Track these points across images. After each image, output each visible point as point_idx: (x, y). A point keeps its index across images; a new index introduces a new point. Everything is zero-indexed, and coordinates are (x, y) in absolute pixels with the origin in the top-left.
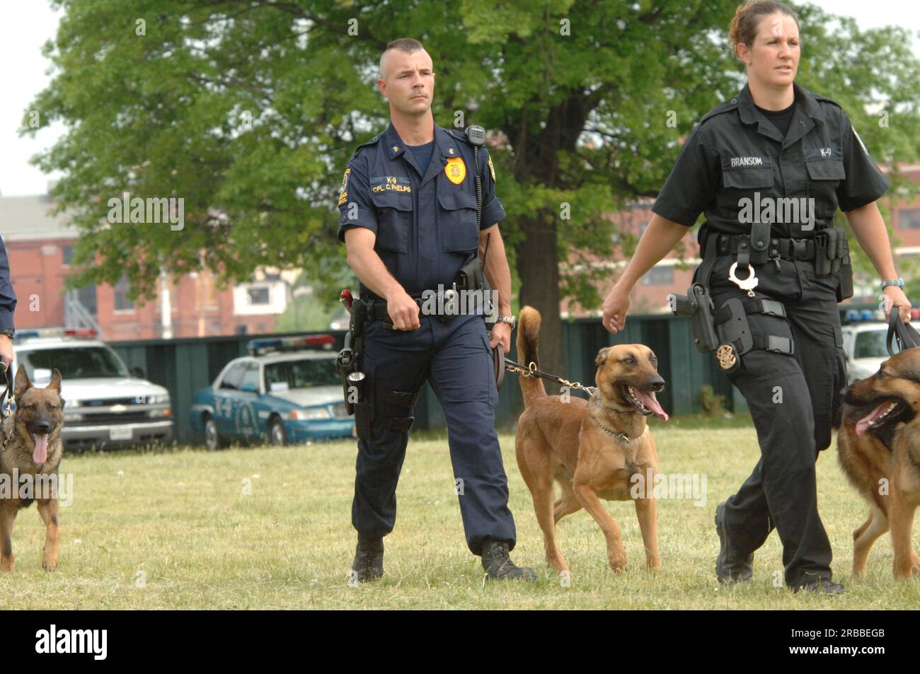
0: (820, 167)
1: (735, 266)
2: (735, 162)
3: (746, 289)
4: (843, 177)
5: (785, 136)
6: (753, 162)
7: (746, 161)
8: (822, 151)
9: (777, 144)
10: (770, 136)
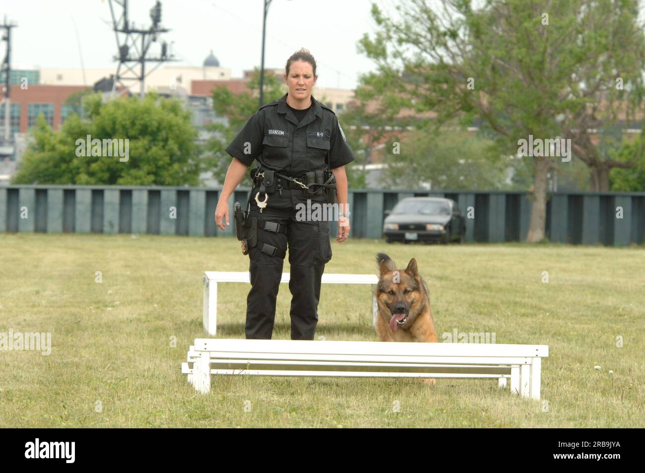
0: (314, 141)
1: (258, 194)
2: (271, 132)
3: (260, 207)
4: (329, 148)
5: (299, 122)
6: (279, 133)
7: (275, 132)
8: (318, 134)
9: (295, 125)
10: (292, 121)
